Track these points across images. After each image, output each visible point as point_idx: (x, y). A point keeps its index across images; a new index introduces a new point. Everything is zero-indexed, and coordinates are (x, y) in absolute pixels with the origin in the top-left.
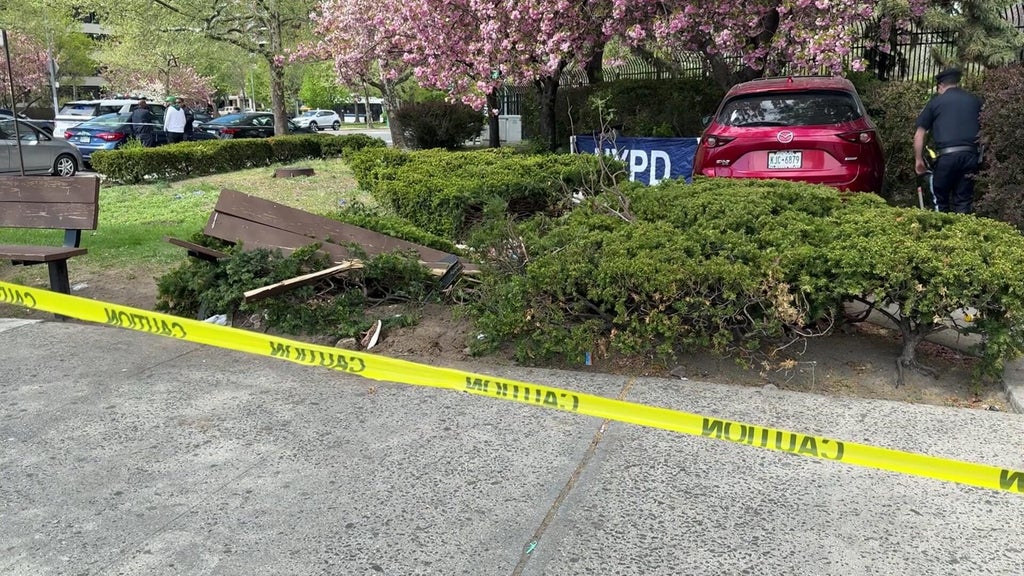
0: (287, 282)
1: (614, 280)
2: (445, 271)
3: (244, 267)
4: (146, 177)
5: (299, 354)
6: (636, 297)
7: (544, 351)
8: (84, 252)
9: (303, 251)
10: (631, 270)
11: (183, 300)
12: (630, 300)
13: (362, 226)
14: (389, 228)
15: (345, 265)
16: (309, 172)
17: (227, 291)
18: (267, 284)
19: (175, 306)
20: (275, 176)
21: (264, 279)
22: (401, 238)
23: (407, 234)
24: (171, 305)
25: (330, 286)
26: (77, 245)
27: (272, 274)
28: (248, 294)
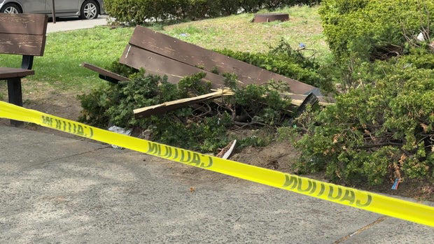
0: (168, 104)
1: (405, 110)
2: (302, 101)
3: (137, 89)
4: (147, 20)
5: (167, 152)
6: (425, 127)
7: (348, 172)
8: (33, 73)
9: (188, 79)
10: (418, 102)
11: (97, 115)
12: (419, 130)
13: (245, 61)
14: (267, 63)
15: (219, 92)
16: (284, 18)
17: (123, 108)
18: (153, 104)
19: (91, 118)
20: (253, 21)
21: (150, 100)
22: (276, 72)
23: (282, 69)
24: (88, 118)
25: (208, 109)
26: (30, 68)
27: (158, 97)
28: (136, 111)
